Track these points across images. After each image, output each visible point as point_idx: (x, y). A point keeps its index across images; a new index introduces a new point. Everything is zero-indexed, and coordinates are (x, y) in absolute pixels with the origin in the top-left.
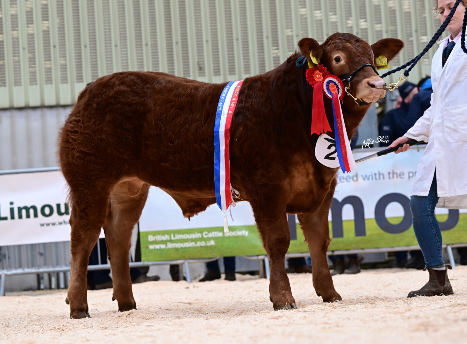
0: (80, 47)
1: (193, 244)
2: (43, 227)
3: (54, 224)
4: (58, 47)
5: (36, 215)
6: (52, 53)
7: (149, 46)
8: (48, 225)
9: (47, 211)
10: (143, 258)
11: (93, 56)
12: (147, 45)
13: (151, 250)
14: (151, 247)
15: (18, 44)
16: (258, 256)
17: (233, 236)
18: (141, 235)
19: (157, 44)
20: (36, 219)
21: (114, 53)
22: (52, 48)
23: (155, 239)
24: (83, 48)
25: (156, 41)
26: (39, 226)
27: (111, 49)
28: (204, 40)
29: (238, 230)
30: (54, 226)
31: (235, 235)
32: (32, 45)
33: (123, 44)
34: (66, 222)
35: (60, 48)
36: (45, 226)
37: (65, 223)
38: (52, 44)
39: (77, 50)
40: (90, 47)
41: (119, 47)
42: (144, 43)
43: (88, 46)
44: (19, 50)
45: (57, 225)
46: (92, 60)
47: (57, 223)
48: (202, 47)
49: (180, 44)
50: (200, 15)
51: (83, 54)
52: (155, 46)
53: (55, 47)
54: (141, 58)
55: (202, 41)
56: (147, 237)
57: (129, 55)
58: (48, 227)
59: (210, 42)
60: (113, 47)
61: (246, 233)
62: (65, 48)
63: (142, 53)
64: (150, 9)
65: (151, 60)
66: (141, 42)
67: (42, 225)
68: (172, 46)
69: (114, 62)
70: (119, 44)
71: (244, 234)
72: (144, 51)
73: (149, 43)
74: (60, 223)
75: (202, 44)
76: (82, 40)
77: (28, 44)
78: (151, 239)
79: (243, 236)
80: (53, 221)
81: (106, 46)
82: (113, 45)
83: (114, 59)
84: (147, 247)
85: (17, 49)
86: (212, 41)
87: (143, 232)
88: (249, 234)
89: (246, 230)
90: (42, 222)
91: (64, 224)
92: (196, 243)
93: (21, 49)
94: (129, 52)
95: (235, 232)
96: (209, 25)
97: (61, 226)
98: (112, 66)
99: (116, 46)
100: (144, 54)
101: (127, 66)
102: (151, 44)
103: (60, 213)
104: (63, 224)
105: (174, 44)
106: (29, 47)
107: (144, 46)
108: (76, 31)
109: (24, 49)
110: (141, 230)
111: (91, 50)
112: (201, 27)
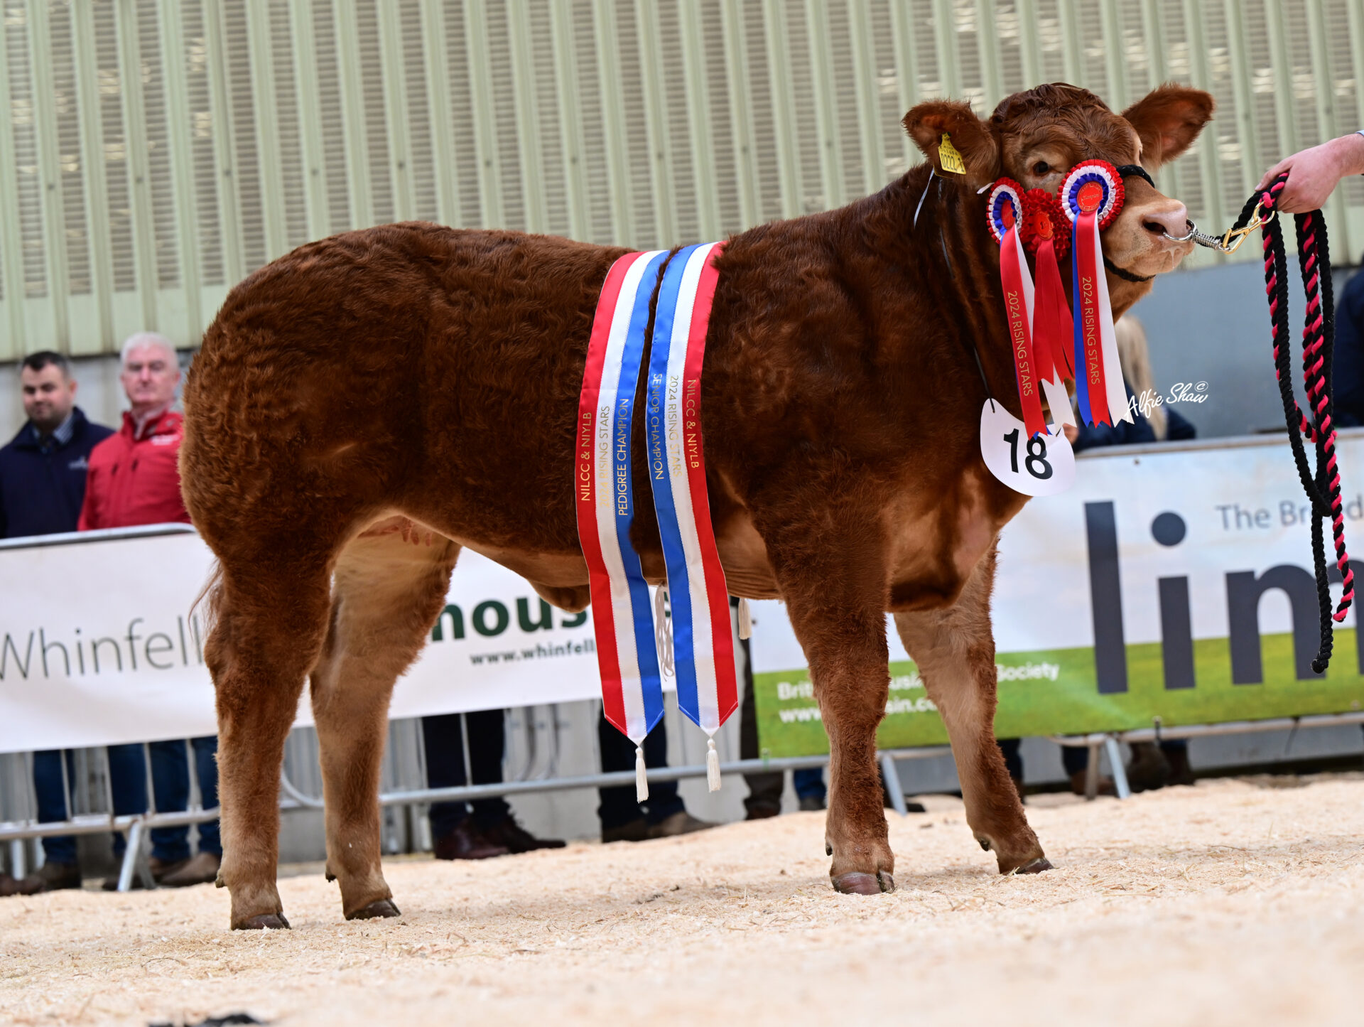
0: (474, 166)
1: (905, 707)
2: (478, 666)
3: (509, 657)
4: (410, 166)
5: (459, 633)
6: (395, 182)
7: (668, 159)
8: (493, 658)
9: (491, 618)
10: (763, 749)
11: (510, 189)
12: (660, 156)
13: (787, 726)
14: (787, 716)
15: (299, 161)
16: (1086, 735)
17: (1018, 681)
18: (758, 684)
19: (689, 153)
20: (460, 642)
21: (569, 181)
22: (394, 168)
23: (798, 693)
24: (481, 169)
25: (688, 145)
26: (469, 662)
27: (561, 170)
28: (822, 140)
29: (1029, 664)
30: (510, 663)
31: (1022, 677)
32: (338, 162)
33: (594, 155)
34: (544, 651)
35: (416, 170)
36: (485, 661)
37: (542, 653)
38: (393, 159)
39: (466, 174)
40: (502, 166)
41: (582, 164)
42: (652, 151)
43: (496, 162)
44: (300, 177)
45: (519, 659)
46: (509, 202)
47: (519, 654)
48: (817, 160)
49: (753, 152)
50: (808, 72)
51: (482, 185)
52: (683, 160)
53: (401, 165)
54: (646, 193)
55: (815, 144)
56: (775, 690)
57: (613, 186)
58: (494, 665)
59: (838, 146)
60: (567, 165)
61: (1051, 671)
62: (431, 169)
63: (648, 180)
64: (665, 57)
65: (673, 199)
66: (645, 148)
67: (477, 660)
68: (731, 158)
69: (571, 206)
70: (582, 157)
71: (1046, 674)
72: (654, 175)
73: (668, 151)
74: (528, 654)
75: (816, 152)
76: (479, 145)
77: (327, 159)
78: (785, 693)
79: (1045, 681)
80: (507, 649)
81: (546, 163)
82: (566, 157)
83: (570, 197)
84: (776, 717)
85: (294, 174)
86: (844, 142)
87: (762, 675)
88: (1060, 672)
89: (1052, 663)
90: (477, 652)
91: (539, 655)
92: (914, 703)
93: (306, 173)
94: (612, 179)
95: (1021, 669)
96: (834, 98)
97: (529, 662)
98: (565, 219)
99: (574, 160)
100: (655, 184)
101: (608, 216)
102: (674, 154)
103: (527, 626)
104: (535, 655)
105: (738, 154)
106: (328, 167)
107: (653, 160)
108: (459, 121)
109: (314, 172)
110: (757, 668)
111: (503, 173)
112: (811, 104)
